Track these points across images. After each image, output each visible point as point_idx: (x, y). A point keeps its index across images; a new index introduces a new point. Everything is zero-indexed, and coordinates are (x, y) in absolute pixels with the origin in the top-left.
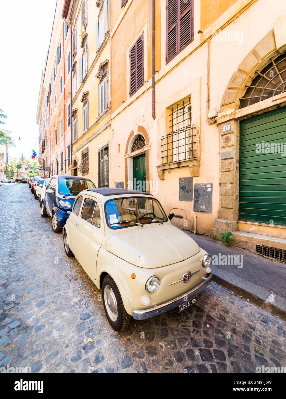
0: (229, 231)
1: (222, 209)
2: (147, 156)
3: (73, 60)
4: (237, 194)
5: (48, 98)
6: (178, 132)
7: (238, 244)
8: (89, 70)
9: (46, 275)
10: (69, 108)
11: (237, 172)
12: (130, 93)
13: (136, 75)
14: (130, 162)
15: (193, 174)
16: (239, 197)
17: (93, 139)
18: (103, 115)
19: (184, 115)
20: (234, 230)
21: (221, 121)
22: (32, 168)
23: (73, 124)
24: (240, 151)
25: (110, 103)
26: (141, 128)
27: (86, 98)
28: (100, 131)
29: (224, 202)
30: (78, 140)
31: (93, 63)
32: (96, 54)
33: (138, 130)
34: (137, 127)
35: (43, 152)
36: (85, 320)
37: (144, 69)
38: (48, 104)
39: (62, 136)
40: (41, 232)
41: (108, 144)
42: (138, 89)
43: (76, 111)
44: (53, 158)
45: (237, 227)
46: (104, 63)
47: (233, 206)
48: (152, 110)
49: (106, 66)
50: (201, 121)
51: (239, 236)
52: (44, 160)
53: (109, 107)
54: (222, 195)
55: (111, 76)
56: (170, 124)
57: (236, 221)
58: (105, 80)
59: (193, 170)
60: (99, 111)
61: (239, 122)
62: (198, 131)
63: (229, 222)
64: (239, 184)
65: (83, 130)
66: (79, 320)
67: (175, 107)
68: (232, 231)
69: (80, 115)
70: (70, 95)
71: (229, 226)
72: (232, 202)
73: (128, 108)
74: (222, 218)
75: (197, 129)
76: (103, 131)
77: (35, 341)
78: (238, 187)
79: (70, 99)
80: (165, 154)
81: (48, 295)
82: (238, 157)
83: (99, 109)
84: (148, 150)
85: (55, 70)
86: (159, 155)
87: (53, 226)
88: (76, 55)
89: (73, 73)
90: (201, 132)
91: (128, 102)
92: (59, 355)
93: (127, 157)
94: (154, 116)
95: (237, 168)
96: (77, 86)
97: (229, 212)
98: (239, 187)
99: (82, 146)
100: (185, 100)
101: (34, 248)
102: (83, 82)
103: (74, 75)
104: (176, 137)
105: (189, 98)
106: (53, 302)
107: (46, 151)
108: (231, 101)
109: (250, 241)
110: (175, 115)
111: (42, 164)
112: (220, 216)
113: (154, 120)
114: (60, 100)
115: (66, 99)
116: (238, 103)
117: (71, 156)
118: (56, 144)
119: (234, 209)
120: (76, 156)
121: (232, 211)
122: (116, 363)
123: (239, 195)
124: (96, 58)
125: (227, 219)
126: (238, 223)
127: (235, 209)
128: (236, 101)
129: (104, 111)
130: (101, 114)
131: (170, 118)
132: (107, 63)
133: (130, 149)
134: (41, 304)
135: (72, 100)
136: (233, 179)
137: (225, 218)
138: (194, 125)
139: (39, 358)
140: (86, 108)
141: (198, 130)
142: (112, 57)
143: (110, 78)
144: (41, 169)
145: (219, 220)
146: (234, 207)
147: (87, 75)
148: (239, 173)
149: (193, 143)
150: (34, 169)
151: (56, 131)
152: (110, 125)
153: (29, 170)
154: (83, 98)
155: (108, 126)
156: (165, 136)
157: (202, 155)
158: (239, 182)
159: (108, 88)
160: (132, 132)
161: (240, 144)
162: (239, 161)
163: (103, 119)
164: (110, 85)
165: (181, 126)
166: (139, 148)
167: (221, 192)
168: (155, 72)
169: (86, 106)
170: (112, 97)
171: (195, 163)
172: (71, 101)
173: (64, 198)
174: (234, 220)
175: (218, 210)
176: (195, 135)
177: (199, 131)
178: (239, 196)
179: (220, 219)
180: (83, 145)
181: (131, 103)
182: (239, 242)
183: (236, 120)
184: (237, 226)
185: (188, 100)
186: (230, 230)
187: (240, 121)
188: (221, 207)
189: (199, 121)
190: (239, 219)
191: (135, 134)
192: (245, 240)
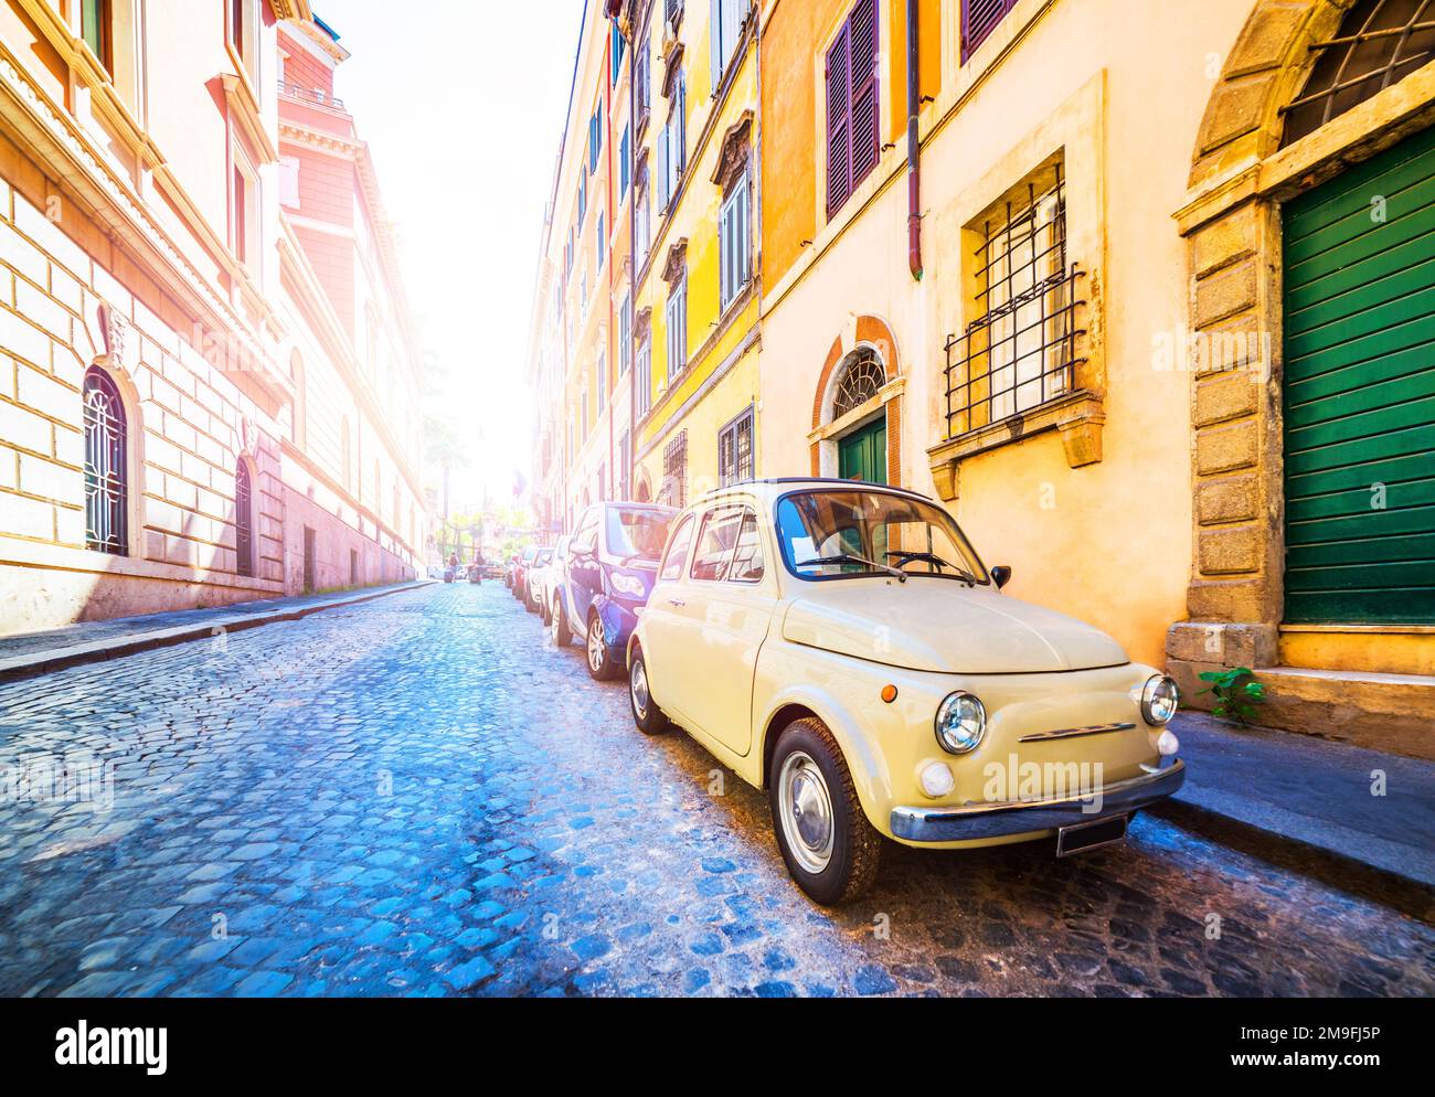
0: (1238, 664)
1: (1206, 581)
2: (891, 422)
3: (639, 147)
4: (1272, 510)
5: (562, 291)
6: (1013, 306)
7: (1284, 719)
8: (687, 164)
9: (586, 767)
10: (624, 309)
11: (1273, 416)
12: (827, 208)
13: (851, 134)
14: (829, 455)
15: (1076, 455)
16: (1285, 522)
17: (701, 399)
18: (734, 310)
19: (1037, 238)
20: (1261, 663)
21: (1197, 218)
22: (512, 534)
23: (637, 361)
24: (1284, 331)
25: (760, 258)
26: (870, 325)
27: (678, 265)
28: (725, 367)
29: (1213, 551)
30: (652, 412)
31: (702, 137)
32: (710, 104)
33: (858, 334)
34: (854, 322)
35: (545, 474)
36: (721, 872)
37: (877, 105)
38: (559, 313)
39: (602, 408)
40: (556, 677)
41: (751, 408)
42: (855, 187)
43: (645, 316)
44: (575, 490)
45: (1280, 652)
46: (737, 125)
47: (1256, 561)
48: (911, 247)
49: (744, 137)
50: (1105, 241)
51: (1291, 681)
52: (547, 502)
53: (755, 275)
54: (1202, 523)
55: (762, 166)
56: (976, 287)
57: (1270, 626)
58: (742, 183)
59: (1073, 440)
60: (721, 298)
61: (1278, 207)
62: (1093, 283)
63: (1242, 627)
64: (1285, 469)
65: (669, 376)
66: (700, 870)
67: (999, 216)
68: (1257, 667)
69: (660, 324)
70: (629, 265)
71: (1239, 645)
72: (1254, 543)
73: (821, 263)
74: (1205, 618)
75: (1092, 278)
76: (733, 366)
77: (582, 895)
78: (1280, 482)
79: (627, 279)
80: (959, 400)
81: (600, 807)
82: (1279, 353)
83: (721, 290)
84: (894, 399)
85: (582, 195)
86: (935, 408)
87: (591, 661)
88: (648, 129)
89: (637, 189)
90: (1105, 286)
91: (820, 243)
92: (654, 933)
93: (817, 437)
94: (916, 268)
95: (1272, 399)
96: (648, 229)
97: (1238, 586)
98: (1286, 482)
99: (664, 430)
100: (1037, 181)
101: (542, 708)
102: (669, 212)
103: (640, 197)
104: (1001, 328)
105: (1056, 165)
106: (617, 824)
107: (555, 467)
108: (1241, 124)
109: (1343, 700)
110: (998, 247)
111: (543, 515)
112: (1195, 609)
113: (916, 283)
114: (596, 290)
115: (614, 284)
116: (1274, 126)
117: (629, 472)
118: (585, 439)
119: (1262, 572)
120: (645, 470)
121: (1253, 582)
122: (838, 979)
123: (1283, 513)
124: (710, 118)
125: (1229, 618)
126: (1281, 633)
127: (1266, 573)
128: (1267, 119)
129: (737, 293)
130: (727, 308)
131: (977, 264)
132: (747, 125)
133: (827, 411)
134: (583, 824)
135: (633, 282)
136: (1254, 448)
137: (1218, 614)
138: (1076, 264)
139: (597, 929)
140: (679, 299)
141: (1096, 280)
142: (766, 97)
143: (756, 173)
144: (538, 529)
145: (1193, 625)
146: (1261, 565)
147: (680, 185)
148: (1281, 424)
149: (1073, 335)
150: (517, 535)
151: (584, 395)
152: (758, 338)
153: (505, 540)
154: (670, 265)
155: (753, 344)
156: (960, 333)
157: (1113, 377)
158: (1281, 462)
159: (750, 211)
160: (834, 344)
161: (1284, 301)
162: (1282, 373)
163: (735, 321)
164: (759, 199)
165: (1022, 283)
166: (859, 401)
167: (1199, 509)
168: (922, 102)
169: (680, 290)
170: (766, 239)
171: (1083, 409)
172: (630, 287)
173: (625, 568)
174: (1264, 620)
175: (1187, 585)
176: (1083, 303)
177: (1100, 283)
178: (1282, 518)
179: (1200, 621)
180: (670, 426)
181: (833, 243)
182: (1291, 708)
183: (1263, 198)
184: (1279, 648)
185: (1050, 175)
186: (1244, 661)
187: (1282, 204)
188: (1202, 573)
189: (1097, 242)
190: (1285, 617)
191: (846, 352)
192: (1321, 699)
